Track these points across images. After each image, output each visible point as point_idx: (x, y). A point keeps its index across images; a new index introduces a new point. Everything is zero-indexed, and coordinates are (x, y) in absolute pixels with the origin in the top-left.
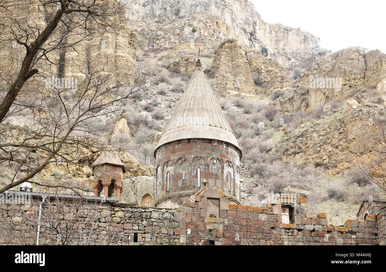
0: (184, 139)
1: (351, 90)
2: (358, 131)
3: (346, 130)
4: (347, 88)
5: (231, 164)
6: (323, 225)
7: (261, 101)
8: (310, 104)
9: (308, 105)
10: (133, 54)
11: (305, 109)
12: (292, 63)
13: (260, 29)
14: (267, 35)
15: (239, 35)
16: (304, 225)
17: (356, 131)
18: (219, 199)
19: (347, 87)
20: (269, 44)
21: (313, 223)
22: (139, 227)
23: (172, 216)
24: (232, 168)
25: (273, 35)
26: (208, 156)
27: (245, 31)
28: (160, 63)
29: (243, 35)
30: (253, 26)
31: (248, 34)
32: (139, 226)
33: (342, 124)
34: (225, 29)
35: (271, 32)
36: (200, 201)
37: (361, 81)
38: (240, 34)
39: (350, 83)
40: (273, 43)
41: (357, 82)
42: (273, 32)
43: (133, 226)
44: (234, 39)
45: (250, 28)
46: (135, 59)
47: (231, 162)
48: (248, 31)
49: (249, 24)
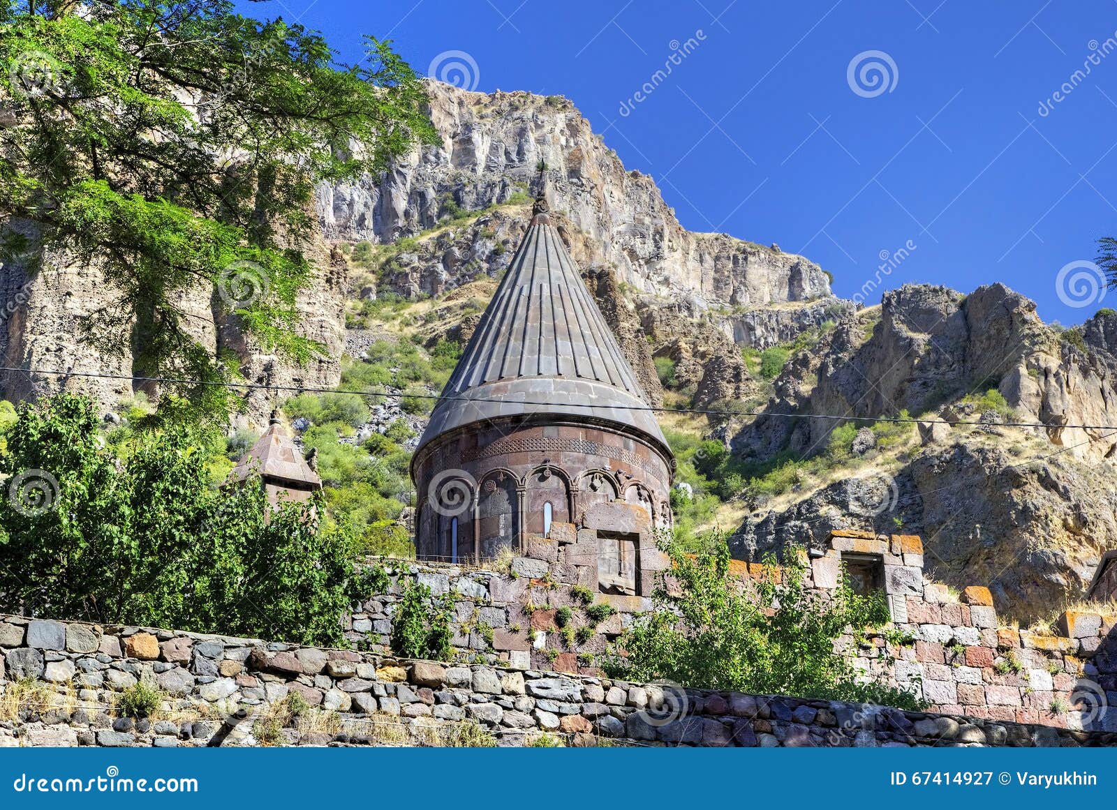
0: (503, 417)
1: (928, 395)
2: (953, 500)
3: (918, 501)
4: (918, 389)
5: (644, 493)
6: (982, 629)
7: (679, 430)
8: (813, 435)
9: (809, 438)
10: (336, 307)
11: (802, 449)
12: (759, 339)
13: (672, 249)
14: (692, 264)
15: (616, 263)
16: (920, 624)
17: (946, 503)
18: (634, 538)
19: (916, 387)
20: (698, 286)
21: (950, 619)
22: (375, 622)
23: (483, 587)
24: (649, 503)
25: (706, 265)
26: (577, 465)
27: (633, 254)
28: (410, 331)
29: (627, 265)
30: (655, 241)
31: (642, 262)
32: (372, 620)
33: (908, 484)
34: (580, 245)
35: (701, 255)
36: (573, 541)
37: (954, 370)
38: (620, 262)
39: (924, 375)
40: (709, 285)
41: (943, 374)
42: (707, 257)
43: (353, 619)
44: (606, 269)
45: (646, 246)
46: (344, 321)
47: (645, 489)
48: (640, 253)
49: (643, 236)
